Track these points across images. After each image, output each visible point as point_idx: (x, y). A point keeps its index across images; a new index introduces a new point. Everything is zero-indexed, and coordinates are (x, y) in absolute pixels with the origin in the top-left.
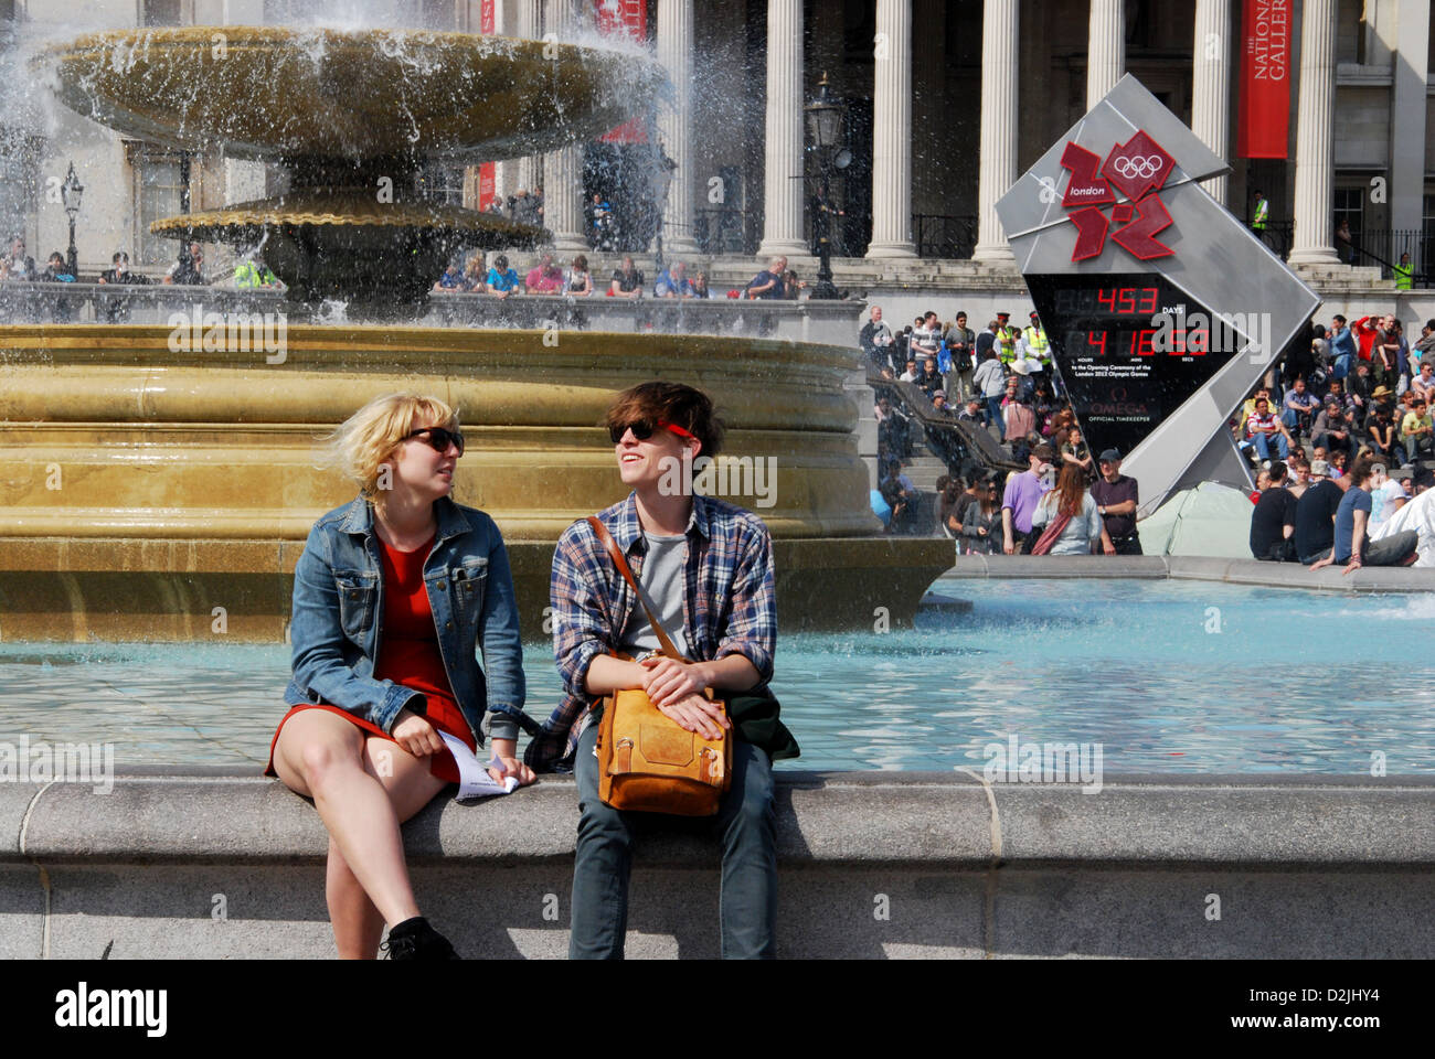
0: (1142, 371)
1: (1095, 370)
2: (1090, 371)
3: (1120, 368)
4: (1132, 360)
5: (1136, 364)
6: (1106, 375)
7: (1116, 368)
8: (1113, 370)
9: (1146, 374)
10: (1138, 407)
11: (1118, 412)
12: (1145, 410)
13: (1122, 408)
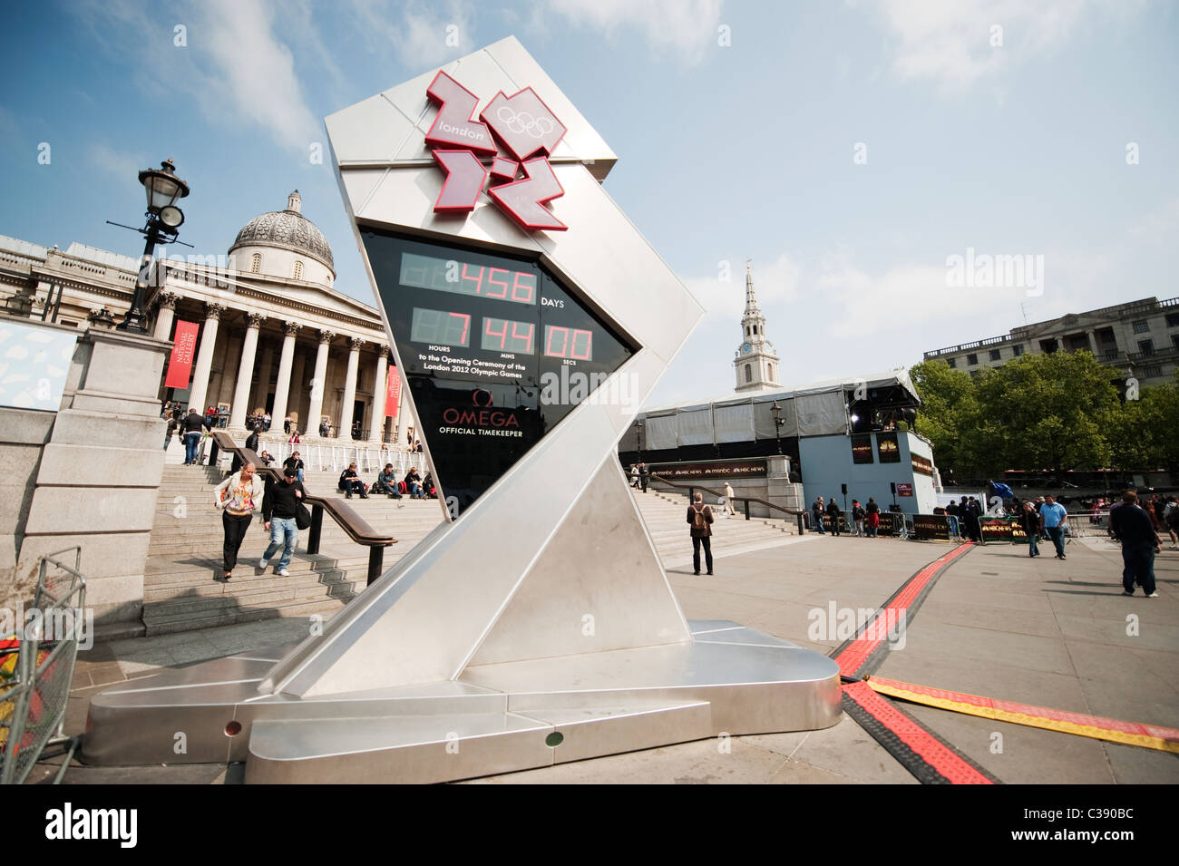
0: (515, 371)
1: (452, 364)
2: (445, 364)
3: (487, 364)
4: (503, 356)
5: (507, 361)
6: (467, 372)
7: (480, 364)
8: (477, 367)
9: (517, 376)
10: (507, 418)
11: (481, 424)
12: (515, 423)
13: (487, 418)
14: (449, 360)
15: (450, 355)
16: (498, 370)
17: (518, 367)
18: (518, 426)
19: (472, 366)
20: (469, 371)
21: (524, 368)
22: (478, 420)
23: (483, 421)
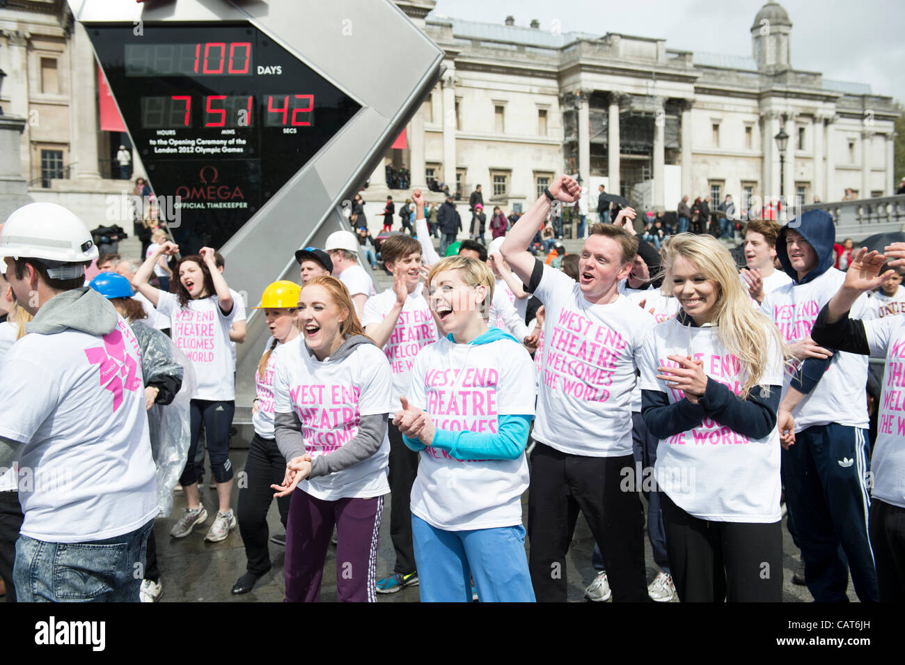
0: (235, 146)
1: (178, 146)
2: (172, 147)
3: (209, 142)
4: (224, 132)
5: (228, 137)
6: (192, 151)
7: (204, 142)
8: (200, 146)
9: (240, 150)
10: (232, 190)
11: (209, 198)
12: (241, 195)
13: (214, 193)
14: (176, 143)
15: (176, 138)
16: (220, 146)
17: (239, 141)
18: (243, 197)
19: (196, 145)
20: (194, 150)
21: (244, 142)
22: (206, 194)
23: (211, 195)
